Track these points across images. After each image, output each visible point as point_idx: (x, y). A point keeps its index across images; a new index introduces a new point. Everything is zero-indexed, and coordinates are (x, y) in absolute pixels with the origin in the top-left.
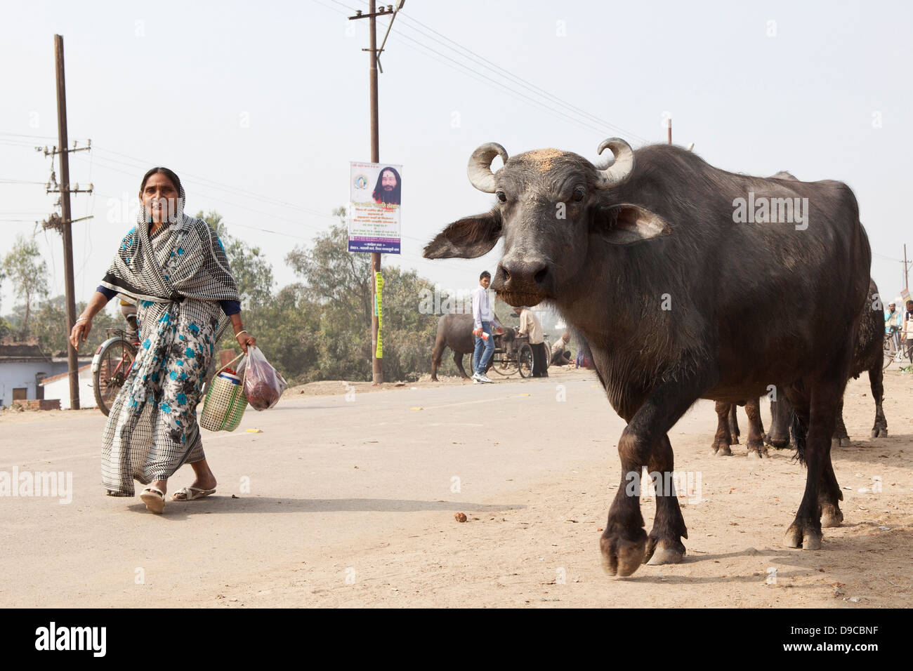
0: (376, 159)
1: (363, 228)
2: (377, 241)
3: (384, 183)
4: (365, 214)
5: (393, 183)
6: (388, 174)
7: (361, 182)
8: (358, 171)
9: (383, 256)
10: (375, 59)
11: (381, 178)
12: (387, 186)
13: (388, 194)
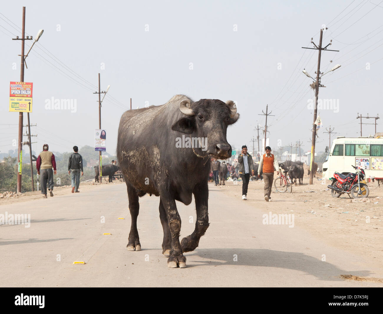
0: (100, 128)
1: (98, 145)
2: (101, 148)
3: (102, 134)
4: (98, 142)
5: (104, 134)
6: (103, 132)
7: (97, 134)
8: (97, 131)
9: (102, 152)
10: (100, 104)
11: (102, 133)
12: (103, 135)
13: (103, 137)
